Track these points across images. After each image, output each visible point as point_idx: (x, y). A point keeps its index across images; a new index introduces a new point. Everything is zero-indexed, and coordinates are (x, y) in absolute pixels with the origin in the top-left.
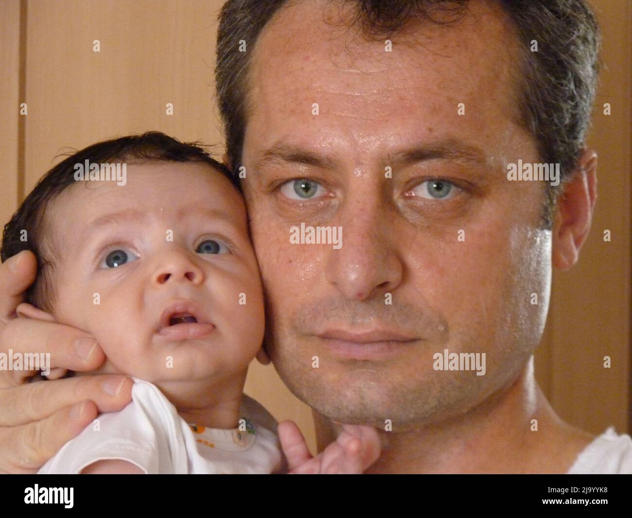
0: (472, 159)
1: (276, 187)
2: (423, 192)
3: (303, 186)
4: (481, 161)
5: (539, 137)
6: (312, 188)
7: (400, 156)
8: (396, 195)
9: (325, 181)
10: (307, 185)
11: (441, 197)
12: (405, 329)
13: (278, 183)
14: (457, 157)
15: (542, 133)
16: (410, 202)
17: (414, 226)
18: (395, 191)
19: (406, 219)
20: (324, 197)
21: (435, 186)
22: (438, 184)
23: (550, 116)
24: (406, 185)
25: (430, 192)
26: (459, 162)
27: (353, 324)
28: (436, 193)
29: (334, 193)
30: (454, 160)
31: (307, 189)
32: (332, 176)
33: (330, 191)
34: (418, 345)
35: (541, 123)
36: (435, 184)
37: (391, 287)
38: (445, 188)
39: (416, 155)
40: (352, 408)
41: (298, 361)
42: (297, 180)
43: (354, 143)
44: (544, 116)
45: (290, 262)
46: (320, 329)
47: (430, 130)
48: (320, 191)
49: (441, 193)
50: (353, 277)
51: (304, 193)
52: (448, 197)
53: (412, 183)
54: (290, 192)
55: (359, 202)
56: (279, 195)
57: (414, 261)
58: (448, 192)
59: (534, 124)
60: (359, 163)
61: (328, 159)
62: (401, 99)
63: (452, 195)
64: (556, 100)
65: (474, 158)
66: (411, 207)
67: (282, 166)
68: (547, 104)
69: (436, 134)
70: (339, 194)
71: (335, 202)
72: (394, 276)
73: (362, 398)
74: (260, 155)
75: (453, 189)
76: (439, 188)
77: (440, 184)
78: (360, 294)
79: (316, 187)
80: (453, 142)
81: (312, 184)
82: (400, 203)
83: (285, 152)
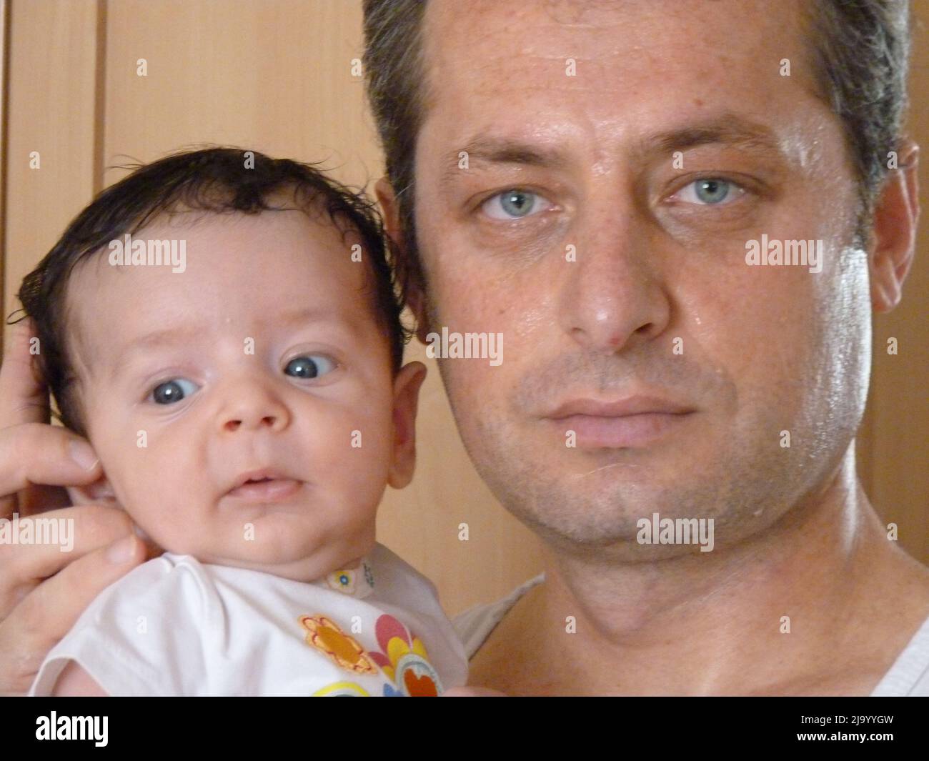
0: (760, 143)
1: (474, 207)
2: (689, 195)
3: (514, 199)
4: (772, 146)
5: (844, 116)
6: (526, 202)
7: (657, 142)
8: (653, 200)
9: (543, 188)
10: (519, 197)
11: (716, 201)
12: (678, 394)
13: (479, 198)
14: (738, 140)
15: (849, 111)
16: (674, 210)
17: (681, 244)
18: (652, 196)
19: (670, 235)
20: (546, 213)
21: (706, 186)
22: (711, 184)
23: (858, 85)
24: (666, 187)
25: (700, 196)
26: (742, 147)
27: (602, 390)
28: (709, 196)
29: (562, 206)
30: (736, 145)
31: (519, 203)
32: (559, 179)
33: (555, 204)
34: (694, 421)
35: (846, 94)
36: (707, 183)
37: (655, 331)
38: (720, 190)
39: (682, 140)
40: (607, 525)
41: (522, 460)
42: (504, 192)
43: (590, 128)
44: (850, 85)
45: (502, 312)
46: (554, 404)
47: (699, 103)
48: (538, 204)
49: (715, 196)
50: (602, 316)
51: (515, 209)
52: (726, 200)
53: (674, 184)
54: (496, 210)
55: (602, 211)
56: (480, 216)
57: (686, 296)
58: (725, 194)
59: (837, 98)
60: (598, 157)
61: (554, 152)
62: (654, 61)
63: (732, 197)
64: (865, 63)
65: (760, 140)
66: (676, 218)
67: (485, 170)
68: (852, 69)
69: (707, 107)
70: (570, 208)
71: (564, 218)
72: (659, 316)
73: (621, 509)
74: (450, 159)
75: (732, 189)
76: (711, 190)
77: (714, 184)
78: (614, 341)
79: (532, 200)
80: (731, 118)
81: (527, 196)
82: (660, 213)
83: (489, 150)
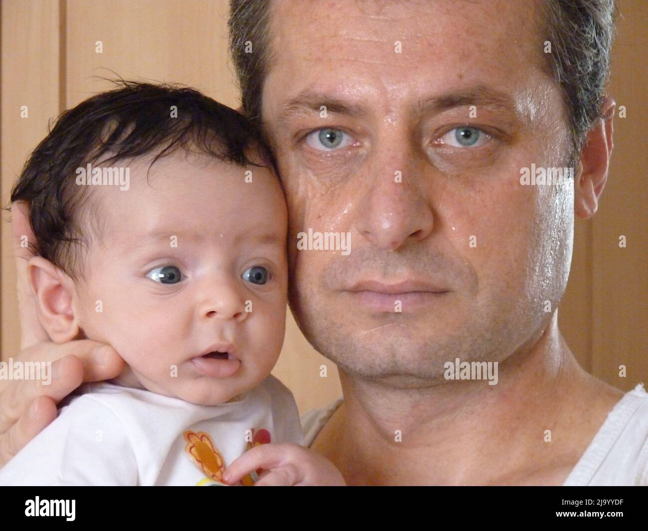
0: (501, 106)
1: (301, 137)
2: (451, 140)
3: (328, 136)
4: (511, 108)
5: (563, 84)
6: (337, 138)
7: (430, 103)
8: (426, 142)
9: (351, 130)
10: (332, 134)
11: (469, 144)
12: (437, 279)
13: (304, 133)
14: (487, 103)
15: (567, 81)
16: (439, 150)
17: (444, 174)
18: (424, 139)
19: (436, 167)
20: (351, 148)
21: (463, 133)
22: (466, 132)
23: (573, 63)
24: (435, 133)
25: (459, 140)
26: (489, 108)
27: (385, 274)
28: (465, 141)
29: (361, 143)
30: (485, 107)
31: (332, 139)
32: (360, 125)
33: (356, 141)
34: (448, 297)
35: (565, 68)
36: (463, 131)
37: (423, 236)
38: (473, 136)
39: (447, 102)
40: (384, 366)
41: (326, 319)
42: (322, 129)
43: (384, 92)
44: (568, 63)
46: (351, 282)
47: (461, 77)
48: (345, 140)
49: (469, 141)
50: (386, 225)
51: (329, 143)
52: (477, 144)
53: (441, 131)
54: (315, 142)
55: (390, 150)
56: (304, 146)
57: (446, 211)
58: (477, 139)
59: (559, 71)
60: (388, 111)
61: (357, 106)
62: (431, 45)
63: (481, 142)
64: (580, 47)
65: (502, 104)
66: (441, 155)
67: (309, 115)
68: (570, 50)
69: (465, 80)
70: (367, 144)
71: (362, 151)
72: (426, 225)
73: (394, 355)
74: (285, 104)
75: (482, 136)
76: (467, 136)
77: (468, 132)
78: (394, 243)
79: (341, 137)
80: (483, 88)
81: (338, 133)
82: (430, 151)
83: (312, 101)
